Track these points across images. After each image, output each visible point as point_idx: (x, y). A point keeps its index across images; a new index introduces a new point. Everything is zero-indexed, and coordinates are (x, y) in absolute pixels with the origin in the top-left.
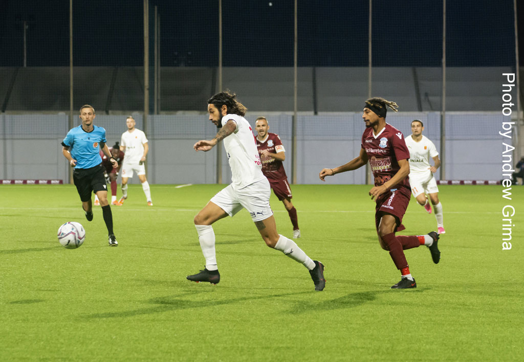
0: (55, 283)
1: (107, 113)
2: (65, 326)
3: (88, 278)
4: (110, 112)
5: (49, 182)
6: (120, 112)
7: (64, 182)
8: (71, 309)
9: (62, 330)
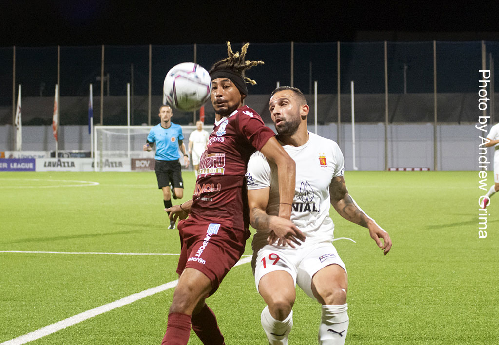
0: (418, 236)
1: (459, 123)
2: (422, 265)
3: (440, 233)
4: (461, 123)
5: (421, 169)
6: (468, 123)
7: (431, 169)
8: (427, 253)
9: (420, 267)
